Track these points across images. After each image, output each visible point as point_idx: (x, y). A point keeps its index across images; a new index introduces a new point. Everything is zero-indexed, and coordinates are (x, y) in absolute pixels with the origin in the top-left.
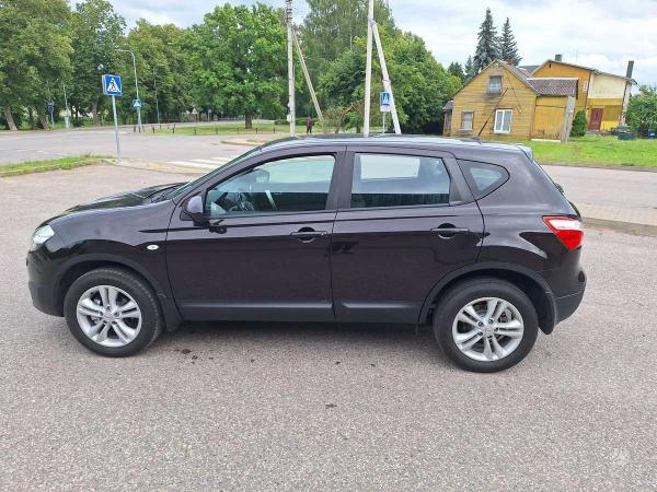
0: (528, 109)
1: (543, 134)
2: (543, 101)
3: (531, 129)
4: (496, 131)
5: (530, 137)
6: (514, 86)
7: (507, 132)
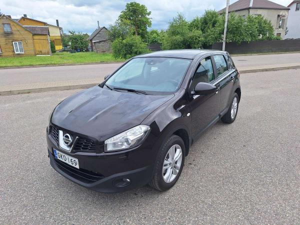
0: (30, 41)
1: (41, 53)
2: (36, 37)
3: (35, 50)
4: (16, 53)
5: (36, 54)
6: (18, 29)
7: (23, 53)
